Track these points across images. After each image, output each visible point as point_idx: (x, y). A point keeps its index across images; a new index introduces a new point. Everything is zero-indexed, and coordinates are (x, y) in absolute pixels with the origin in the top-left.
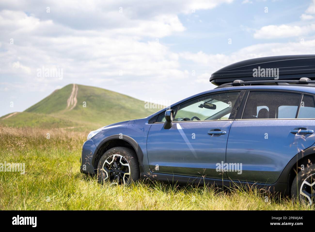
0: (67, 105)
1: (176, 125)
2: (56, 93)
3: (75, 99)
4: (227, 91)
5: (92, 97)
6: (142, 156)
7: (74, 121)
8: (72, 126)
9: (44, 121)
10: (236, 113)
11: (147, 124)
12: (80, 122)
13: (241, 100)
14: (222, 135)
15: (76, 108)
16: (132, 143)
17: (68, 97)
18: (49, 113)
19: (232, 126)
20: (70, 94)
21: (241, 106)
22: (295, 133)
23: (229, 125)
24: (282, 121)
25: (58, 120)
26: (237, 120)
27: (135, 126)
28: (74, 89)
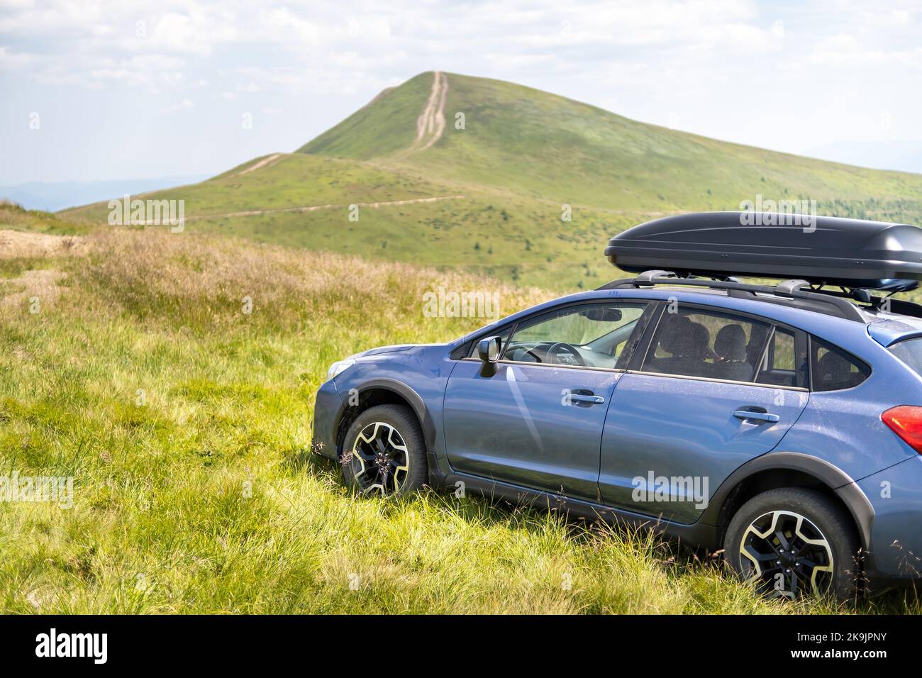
0: (417, 135)
1: (505, 368)
2: (387, 97)
3: (440, 117)
4: (619, 301)
5: (488, 112)
6: (434, 434)
7: (437, 180)
8: (430, 196)
9: (353, 180)
10: (631, 355)
11: (448, 360)
12: (452, 185)
13: (646, 326)
14: (594, 405)
15: (441, 143)
16: (412, 402)
17: (418, 111)
18: (366, 157)
19: (618, 388)
20: (425, 100)
21: (643, 338)
22: (742, 418)
23: (612, 383)
24: (721, 387)
25: (390, 178)
26: (631, 373)
27: (422, 361)
28: (436, 87)
